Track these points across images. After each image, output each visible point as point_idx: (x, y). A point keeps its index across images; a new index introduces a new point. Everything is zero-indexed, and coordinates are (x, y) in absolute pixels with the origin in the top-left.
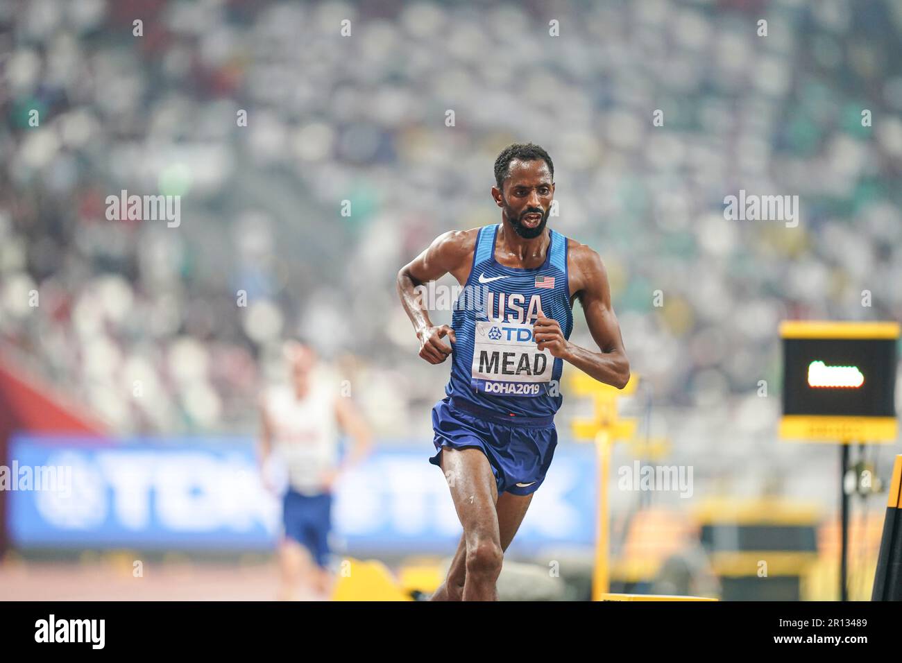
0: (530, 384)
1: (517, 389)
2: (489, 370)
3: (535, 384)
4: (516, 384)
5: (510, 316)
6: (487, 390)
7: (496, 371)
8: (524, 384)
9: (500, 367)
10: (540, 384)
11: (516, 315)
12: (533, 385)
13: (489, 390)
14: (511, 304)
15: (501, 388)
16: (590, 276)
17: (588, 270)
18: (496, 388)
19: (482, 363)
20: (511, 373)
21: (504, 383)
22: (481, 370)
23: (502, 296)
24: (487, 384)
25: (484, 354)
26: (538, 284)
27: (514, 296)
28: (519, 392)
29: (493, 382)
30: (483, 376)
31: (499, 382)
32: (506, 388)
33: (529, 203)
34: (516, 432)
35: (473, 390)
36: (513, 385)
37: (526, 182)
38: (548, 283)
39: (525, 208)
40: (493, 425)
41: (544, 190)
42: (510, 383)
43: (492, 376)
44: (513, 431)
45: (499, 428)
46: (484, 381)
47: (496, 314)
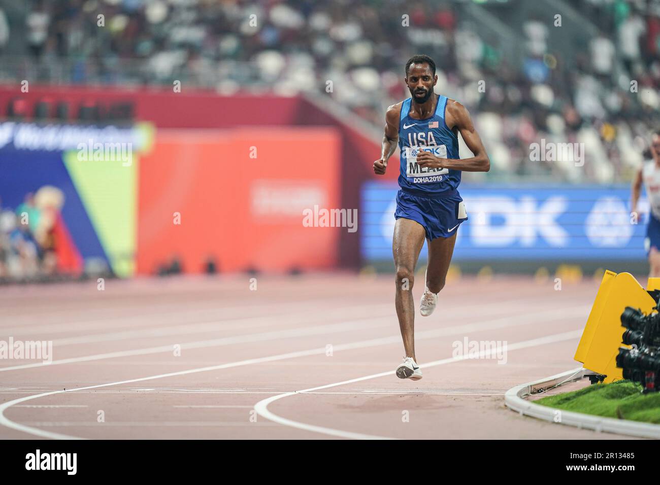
0: (436, 176)
1: (430, 179)
2: (414, 173)
3: (439, 176)
4: (428, 177)
5: (420, 144)
6: (415, 182)
7: (417, 172)
8: (432, 176)
9: (419, 169)
10: (442, 175)
11: (423, 143)
12: (438, 177)
13: (416, 182)
14: (419, 138)
15: (421, 180)
16: (457, 118)
17: (456, 116)
18: (419, 180)
19: (411, 169)
20: (425, 172)
21: (422, 177)
22: (410, 172)
23: (415, 134)
24: (415, 179)
25: (411, 164)
26: (430, 126)
27: (420, 134)
28: (431, 181)
29: (417, 178)
30: (412, 175)
31: (420, 177)
32: (424, 180)
33: (418, 86)
34: (433, 201)
35: (408, 182)
36: (427, 178)
37: (416, 75)
38: (435, 125)
39: (416, 88)
40: (419, 198)
41: (427, 79)
42: (425, 177)
43: (416, 175)
44: (429, 200)
45: (423, 199)
46: (413, 178)
47: (414, 144)
